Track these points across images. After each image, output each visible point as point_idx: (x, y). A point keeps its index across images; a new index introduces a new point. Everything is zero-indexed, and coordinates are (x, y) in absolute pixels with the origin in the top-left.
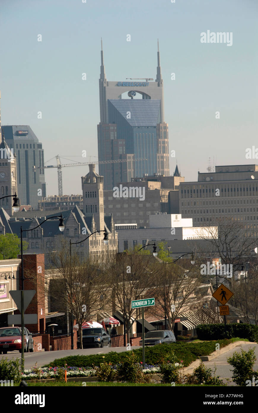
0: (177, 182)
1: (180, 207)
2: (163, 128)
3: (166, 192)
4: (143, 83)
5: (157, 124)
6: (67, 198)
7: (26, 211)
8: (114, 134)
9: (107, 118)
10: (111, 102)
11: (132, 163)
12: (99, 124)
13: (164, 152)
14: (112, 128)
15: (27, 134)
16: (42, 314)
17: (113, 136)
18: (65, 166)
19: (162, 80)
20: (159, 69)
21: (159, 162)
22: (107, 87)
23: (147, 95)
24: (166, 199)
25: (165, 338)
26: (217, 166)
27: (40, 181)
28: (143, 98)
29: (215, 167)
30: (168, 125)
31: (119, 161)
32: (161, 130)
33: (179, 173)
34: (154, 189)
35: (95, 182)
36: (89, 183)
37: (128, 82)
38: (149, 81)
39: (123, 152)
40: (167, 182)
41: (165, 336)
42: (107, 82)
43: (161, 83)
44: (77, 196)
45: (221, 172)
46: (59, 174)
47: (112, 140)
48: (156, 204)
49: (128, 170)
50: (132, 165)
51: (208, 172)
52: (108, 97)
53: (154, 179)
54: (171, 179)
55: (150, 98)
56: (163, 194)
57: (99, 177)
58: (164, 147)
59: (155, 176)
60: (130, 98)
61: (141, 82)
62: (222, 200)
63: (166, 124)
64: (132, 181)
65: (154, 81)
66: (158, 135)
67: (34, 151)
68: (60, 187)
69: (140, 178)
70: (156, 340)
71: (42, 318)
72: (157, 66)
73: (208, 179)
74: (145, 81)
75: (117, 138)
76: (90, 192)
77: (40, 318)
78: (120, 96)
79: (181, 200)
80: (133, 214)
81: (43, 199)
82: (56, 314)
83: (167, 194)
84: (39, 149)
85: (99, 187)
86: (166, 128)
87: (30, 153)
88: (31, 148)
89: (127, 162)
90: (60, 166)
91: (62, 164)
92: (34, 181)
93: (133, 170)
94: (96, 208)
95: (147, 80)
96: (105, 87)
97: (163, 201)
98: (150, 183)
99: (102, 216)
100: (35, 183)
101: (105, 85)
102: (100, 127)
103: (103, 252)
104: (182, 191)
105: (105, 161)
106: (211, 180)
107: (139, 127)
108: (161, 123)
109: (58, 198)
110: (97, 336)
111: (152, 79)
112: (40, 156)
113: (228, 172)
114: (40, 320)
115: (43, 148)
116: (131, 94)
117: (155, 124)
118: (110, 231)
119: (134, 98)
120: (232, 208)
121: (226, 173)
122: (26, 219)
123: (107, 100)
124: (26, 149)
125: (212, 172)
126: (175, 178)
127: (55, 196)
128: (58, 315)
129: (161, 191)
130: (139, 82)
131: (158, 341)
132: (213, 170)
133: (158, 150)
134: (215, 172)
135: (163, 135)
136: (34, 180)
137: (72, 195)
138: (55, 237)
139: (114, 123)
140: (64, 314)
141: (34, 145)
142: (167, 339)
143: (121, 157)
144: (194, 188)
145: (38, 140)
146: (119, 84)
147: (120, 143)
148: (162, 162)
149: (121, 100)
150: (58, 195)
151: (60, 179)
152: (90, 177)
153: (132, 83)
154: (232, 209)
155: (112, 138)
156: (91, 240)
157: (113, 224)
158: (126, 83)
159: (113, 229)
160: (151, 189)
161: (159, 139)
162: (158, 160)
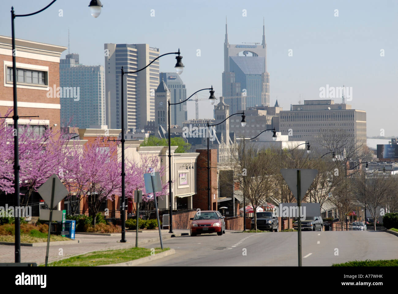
0: (278, 111)
1: (280, 128)
2: (266, 75)
3: (270, 118)
4: (253, 46)
5: (262, 73)
6: (201, 121)
7: (176, 128)
8: (233, 79)
9: (229, 69)
10: (232, 58)
11: (245, 98)
12: (223, 72)
13: (266, 92)
14: (232, 75)
15: (176, 78)
16: (214, 198)
17: (232, 80)
18: (200, 100)
19: (266, 44)
20: (264, 37)
21: (263, 98)
22: (229, 48)
23: (256, 54)
24: (270, 122)
25: (315, 220)
26: (305, 100)
27: (184, 109)
28: (253, 56)
29: (304, 101)
30: (269, 74)
31: (236, 97)
32: (264, 77)
33: (278, 105)
34: (262, 115)
35: (224, 109)
36: (219, 110)
37: (243, 45)
38: (257, 45)
39: (239, 91)
40: (270, 111)
41: (315, 219)
42: (230, 45)
43: (265, 46)
44: (208, 119)
45: (308, 105)
46: (196, 105)
47: (232, 83)
48: (264, 126)
49: (242, 103)
50: (245, 100)
51: (299, 104)
52: (230, 55)
53: (262, 108)
54: (273, 109)
55: (258, 56)
56: (268, 119)
57: (226, 106)
58: (266, 89)
59: (263, 106)
60: (244, 56)
61: (252, 45)
62: (308, 123)
63: (268, 73)
64: (247, 109)
65: (261, 44)
66: (263, 81)
67: (180, 90)
68: (197, 114)
69: (253, 108)
70: (309, 222)
71: (215, 202)
72: (263, 35)
73: (299, 109)
74: (254, 44)
75: (235, 82)
76: (220, 116)
77: (214, 202)
78: (238, 54)
79: (281, 123)
80: (248, 131)
81: (186, 121)
82: (224, 199)
83: (271, 119)
84: (183, 89)
85: (226, 113)
86: (268, 76)
87: (178, 91)
88: (178, 87)
89: (241, 98)
90: (197, 100)
91: (199, 98)
92: (179, 110)
93: (245, 103)
94: (224, 127)
95: (256, 44)
96: (228, 48)
97: (268, 124)
98: (260, 111)
99: (228, 132)
100: (180, 110)
101: (228, 47)
102: (224, 75)
103: (228, 157)
104: (281, 117)
105: (227, 97)
106: (301, 110)
107: (250, 75)
108: (265, 72)
109: (195, 121)
110: (268, 219)
111: (259, 43)
112: (184, 93)
113: (312, 105)
114: (213, 203)
115: (186, 88)
116: (245, 53)
117: (261, 73)
118: (233, 142)
119: (247, 55)
120: (315, 129)
121: (311, 106)
122: (176, 133)
123: (229, 57)
124: (175, 88)
125: (301, 104)
126: (276, 108)
127: (194, 120)
128: (227, 200)
129: (267, 117)
130: (250, 45)
131: (310, 223)
132: (303, 103)
133: (262, 90)
134: (303, 104)
135: (266, 80)
136: (179, 108)
137: (205, 119)
138: (196, 146)
139: (233, 72)
140: (230, 199)
141: (180, 85)
142: (317, 222)
143: (237, 95)
144: (289, 115)
145: (183, 83)
146: (237, 46)
147: (237, 85)
148: (265, 99)
149: (238, 57)
150: (195, 119)
151: (197, 109)
152: (220, 106)
153: (246, 46)
154: (311, 130)
155: (232, 82)
156: (221, 148)
157: (235, 138)
158: (242, 45)
159: (235, 142)
160: (260, 115)
161: (263, 83)
162: (262, 97)
